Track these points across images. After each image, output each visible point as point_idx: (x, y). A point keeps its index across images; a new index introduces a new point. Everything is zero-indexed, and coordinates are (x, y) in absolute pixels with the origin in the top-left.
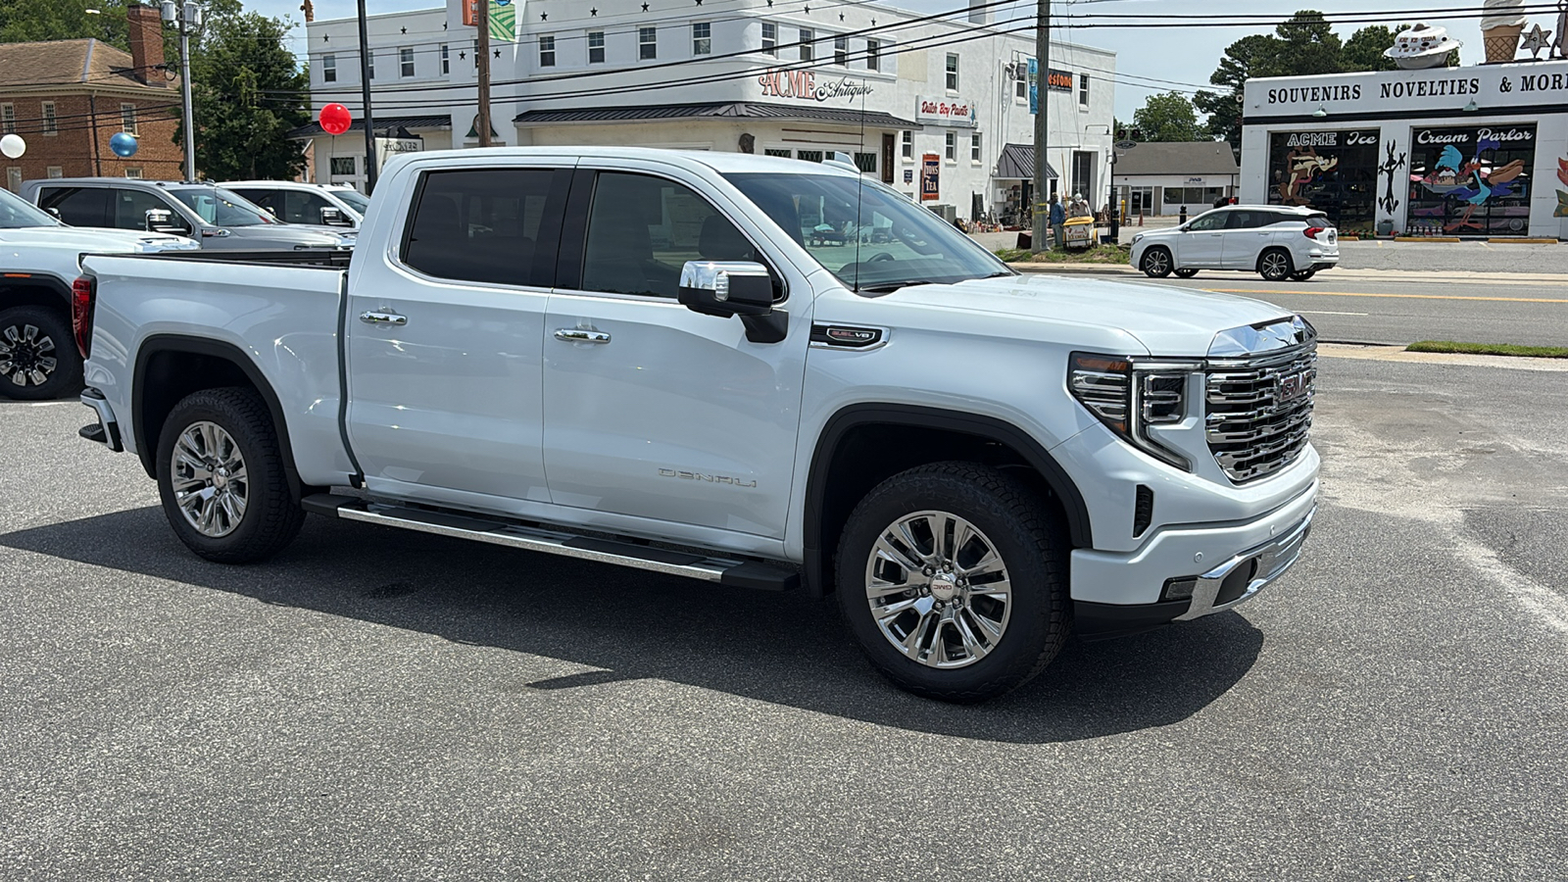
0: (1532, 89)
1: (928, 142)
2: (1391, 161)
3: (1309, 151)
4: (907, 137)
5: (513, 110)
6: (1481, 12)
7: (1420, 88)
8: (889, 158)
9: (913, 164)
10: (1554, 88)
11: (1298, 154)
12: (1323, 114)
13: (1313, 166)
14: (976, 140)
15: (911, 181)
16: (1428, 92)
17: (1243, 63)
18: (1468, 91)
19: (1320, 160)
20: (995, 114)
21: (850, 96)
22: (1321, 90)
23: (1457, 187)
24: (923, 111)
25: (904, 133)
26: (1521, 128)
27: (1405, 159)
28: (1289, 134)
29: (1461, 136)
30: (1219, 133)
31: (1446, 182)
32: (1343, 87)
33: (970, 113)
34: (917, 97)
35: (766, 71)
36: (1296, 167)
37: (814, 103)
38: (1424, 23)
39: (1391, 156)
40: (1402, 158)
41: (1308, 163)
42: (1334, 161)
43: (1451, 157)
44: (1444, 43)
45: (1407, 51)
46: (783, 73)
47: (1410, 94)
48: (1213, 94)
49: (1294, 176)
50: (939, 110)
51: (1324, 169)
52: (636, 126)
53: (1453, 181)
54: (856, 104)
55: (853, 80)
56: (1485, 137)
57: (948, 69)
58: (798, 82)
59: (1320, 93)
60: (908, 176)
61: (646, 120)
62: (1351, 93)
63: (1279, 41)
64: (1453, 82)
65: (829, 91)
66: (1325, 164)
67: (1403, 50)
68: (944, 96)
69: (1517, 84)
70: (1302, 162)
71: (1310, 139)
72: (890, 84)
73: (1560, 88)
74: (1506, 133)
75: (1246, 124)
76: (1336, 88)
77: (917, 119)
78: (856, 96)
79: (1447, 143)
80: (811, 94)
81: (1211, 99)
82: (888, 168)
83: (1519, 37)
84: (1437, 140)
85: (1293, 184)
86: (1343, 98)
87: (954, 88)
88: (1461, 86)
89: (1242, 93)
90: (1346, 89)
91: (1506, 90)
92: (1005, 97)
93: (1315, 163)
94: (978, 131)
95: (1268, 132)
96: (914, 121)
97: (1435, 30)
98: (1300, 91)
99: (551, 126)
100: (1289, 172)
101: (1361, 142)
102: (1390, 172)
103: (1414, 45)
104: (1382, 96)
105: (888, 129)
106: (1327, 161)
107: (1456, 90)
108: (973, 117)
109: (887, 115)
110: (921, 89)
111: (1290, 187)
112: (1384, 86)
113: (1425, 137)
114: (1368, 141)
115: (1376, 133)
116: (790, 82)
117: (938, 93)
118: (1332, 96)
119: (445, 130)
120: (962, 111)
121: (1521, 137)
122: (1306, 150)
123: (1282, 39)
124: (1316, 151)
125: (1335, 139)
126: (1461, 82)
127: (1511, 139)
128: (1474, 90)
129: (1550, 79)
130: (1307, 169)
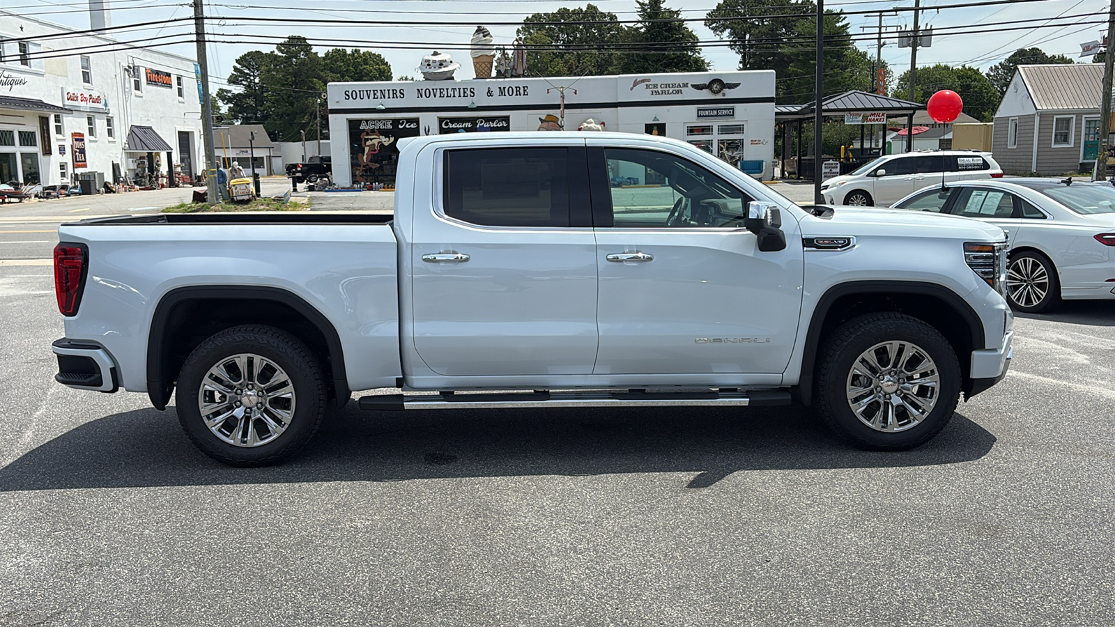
0: (505, 95)
1: (74, 123)
3: (374, 132)
4: (57, 119)
6: (470, 47)
7: (441, 93)
8: (46, 135)
9: (64, 140)
10: (517, 95)
11: (368, 134)
12: (383, 108)
13: (379, 142)
14: (109, 122)
15: (64, 153)
16: (446, 95)
17: (249, 70)
18: (469, 95)
19: (383, 139)
20: (121, 102)
21: (10, 86)
22: (379, 92)
24: (68, 99)
25: (56, 116)
26: (500, 118)
28: (360, 121)
29: (467, 124)
30: (237, 119)
32: (393, 90)
33: (103, 102)
34: (62, 88)
36: (368, 143)
38: (438, 51)
41: (375, 140)
42: (392, 139)
44: (452, 64)
45: (430, 68)
47: (435, 96)
48: (230, 91)
49: (367, 149)
50: (80, 97)
51: (386, 144)
54: (16, 92)
55: (11, 73)
56: (481, 125)
57: (83, 68)
59: (379, 94)
60: (62, 150)
62: (398, 94)
63: (280, 56)
64: (460, 89)
66: (386, 141)
67: (428, 67)
68: (82, 88)
69: (496, 92)
70: (371, 139)
71: (374, 124)
72: (40, 77)
73: (520, 95)
74: (493, 122)
75: (331, 113)
76: (389, 90)
77: (64, 105)
79: (460, 128)
81: (230, 95)
82: (47, 143)
83: (492, 62)
84: (454, 126)
85: (367, 154)
86: (393, 97)
87: (89, 82)
88: (464, 92)
89: (326, 92)
90: (395, 92)
91: (491, 95)
92: (127, 90)
93: (379, 140)
94: (110, 115)
95: (347, 119)
96: (62, 106)
97: (444, 56)
98: (365, 92)
100: (363, 146)
101: (407, 126)
103: (435, 64)
104: (418, 97)
105: (44, 112)
106: (387, 139)
107: (462, 95)
108: (106, 105)
109: (41, 102)
110: (64, 82)
111: (365, 157)
112: (418, 90)
113: (446, 124)
114: (412, 126)
115: (417, 121)
117: (78, 87)
118: (387, 96)
120: (97, 100)
121: (501, 125)
122: (373, 131)
123: (280, 54)
124: (379, 132)
125: (391, 124)
126: (464, 89)
127: (495, 126)
128: (472, 95)
129: (515, 89)
130: (374, 145)
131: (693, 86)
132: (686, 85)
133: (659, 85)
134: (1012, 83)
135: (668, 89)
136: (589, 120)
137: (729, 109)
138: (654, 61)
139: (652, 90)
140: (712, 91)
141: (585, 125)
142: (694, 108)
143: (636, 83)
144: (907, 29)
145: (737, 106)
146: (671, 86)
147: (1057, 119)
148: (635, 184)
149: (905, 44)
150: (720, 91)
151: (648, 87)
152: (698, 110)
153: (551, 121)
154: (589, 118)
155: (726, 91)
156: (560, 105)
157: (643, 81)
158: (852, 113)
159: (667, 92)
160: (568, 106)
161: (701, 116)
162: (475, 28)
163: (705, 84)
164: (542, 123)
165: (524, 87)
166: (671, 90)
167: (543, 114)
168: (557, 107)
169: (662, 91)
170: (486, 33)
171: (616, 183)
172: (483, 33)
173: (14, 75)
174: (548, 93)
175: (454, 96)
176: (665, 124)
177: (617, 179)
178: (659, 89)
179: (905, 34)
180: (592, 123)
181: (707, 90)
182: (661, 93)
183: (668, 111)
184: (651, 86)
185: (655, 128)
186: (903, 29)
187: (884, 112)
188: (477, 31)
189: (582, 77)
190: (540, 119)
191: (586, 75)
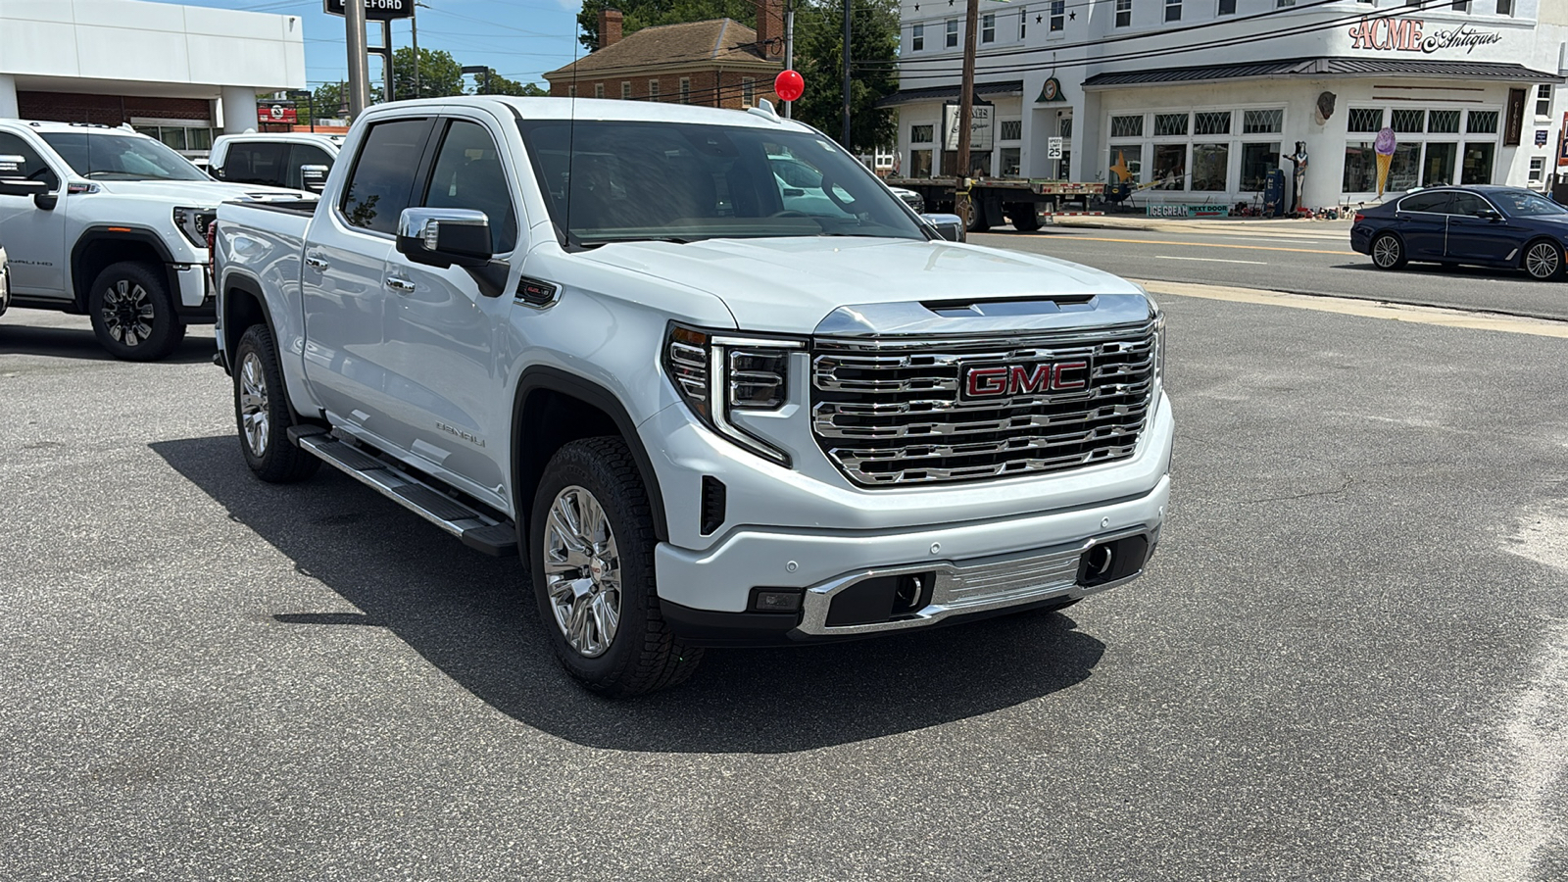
4: (1545, 91)
5: (1082, 73)
8: (1515, 116)
9: (1549, 123)
15: (1545, 143)
21: (1469, 46)
25: (1541, 87)
35: (1359, 19)
37: (1421, 56)
46: (1381, 22)
52: (1203, 87)
54: (1481, 54)
55: (1475, 28)
58: (1400, 32)
60: (1541, 138)
61: (1216, 80)
65: (1441, 41)
72: (1526, 30)
77: (1561, 71)
78: (1477, 46)
80: (1416, 45)
82: (1514, 127)
96: (1556, 73)
99: (1120, 89)
105: (1517, 83)
109: (1518, 66)
116: (1390, 32)
119: (1017, 96)
173: (1479, 29)
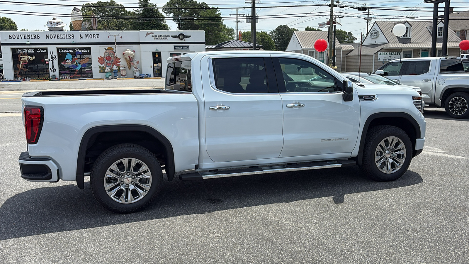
0: (88, 38)
2: (52, 58)
3: (25, 54)
6: (71, 16)
7: (58, 36)
10: (94, 38)
12: (29, 43)
13: (27, 59)
16: (60, 38)
18: (71, 38)
19: (29, 57)
22: (27, 36)
23: (72, 65)
26: (87, 48)
27: (56, 57)
28: (18, 49)
29: (71, 51)
31: (69, 63)
32: (34, 35)
36: (22, 59)
38: (55, 17)
39: (52, 56)
40: (55, 56)
41: (26, 58)
42: (34, 58)
43: (69, 57)
44: (62, 24)
45: (52, 25)
47: (55, 38)
49: (21, 62)
51: (31, 60)
53: (71, 63)
56: (77, 51)
62: (37, 37)
64: (67, 35)
66: (31, 58)
67: (51, 25)
69: (84, 37)
70: (24, 58)
71: (25, 51)
74: (83, 50)
75: (2, 45)
76: (32, 35)
84: (64, 52)
86: (34, 38)
91: (82, 38)
93: (28, 58)
95: (11, 48)
97: (59, 20)
98: (20, 36)
101: (41, 51)
102: (52, 61)
103: (54, 24)
104: (47, 38)
106: (32, 57)
107: (68, 37)
111: (21, 66)
112: (47, 35)
113: (61, 51)
114: (44, 51)
115: (46, 49)
118: (31, 37)
121: (87, 51)
122: (24, 54)
124: (27, 54)
125: (33, 51)
126: (69, 35)
127: (84, 51)
128: (73, 38)
129: (93, 36)
130: (25, 60)
131: (172, 36)
132: (169, 36)
133: (157, 36)
134: (292, 38)
135: (161, 37)
136: (127, 50)
137: (187, 46)
138: (147, 25)
139: (155, 37)
140: (180, 39)
141: (126, 51)
142: (173, 45)
143: (147, 34)
144: (249, 16)
145: (190, 45)
146: (162, 36)
147: (309, 52)
148: (149, 77)
149: (249, 22)
150: (183, 39)
151: (153, 36)
152: (174, 46)
153: (110, 50)
154: (127, 49)
155: (185, 39)
156: (115, 43)
157: (151, 33)
158: (236, 49)
159: (161, 38)
160: (118, 43)
161: (176, 49)
162: (73, 8)
163: (177, 36)
164: (106, 50)
165: (97, 35)
166: (163, 38)
167: (107, 46)
168: (113, 43)
169: (159, 38)
170: (78, 10)
171: (141, 77)
172: (77, 10)
174: (109, 37)
175: (64, 38)
176: (161, 52)
177: (142, 75)
178: (158, 37)
179: (248, 18)
180: (129, 51)
181: (178, 38)
182: (158, 39)
183: (162, 46)
184: (154, 36)
185: (157, 53)
186: (248, 16)
187: (248, 48)
188: (74, 9)
189: (123, 31)
190: (105, 48)
191: (125, 30)
